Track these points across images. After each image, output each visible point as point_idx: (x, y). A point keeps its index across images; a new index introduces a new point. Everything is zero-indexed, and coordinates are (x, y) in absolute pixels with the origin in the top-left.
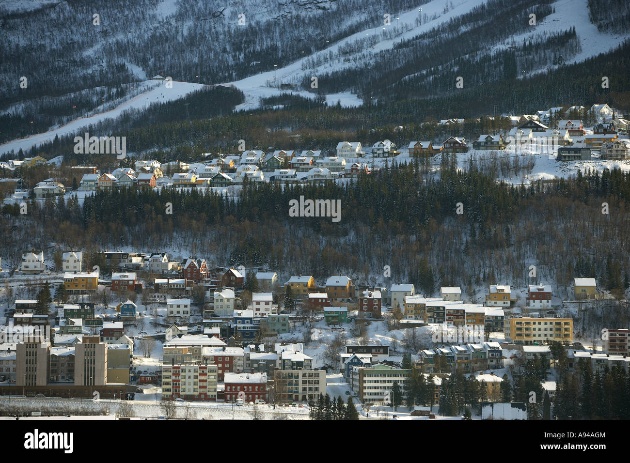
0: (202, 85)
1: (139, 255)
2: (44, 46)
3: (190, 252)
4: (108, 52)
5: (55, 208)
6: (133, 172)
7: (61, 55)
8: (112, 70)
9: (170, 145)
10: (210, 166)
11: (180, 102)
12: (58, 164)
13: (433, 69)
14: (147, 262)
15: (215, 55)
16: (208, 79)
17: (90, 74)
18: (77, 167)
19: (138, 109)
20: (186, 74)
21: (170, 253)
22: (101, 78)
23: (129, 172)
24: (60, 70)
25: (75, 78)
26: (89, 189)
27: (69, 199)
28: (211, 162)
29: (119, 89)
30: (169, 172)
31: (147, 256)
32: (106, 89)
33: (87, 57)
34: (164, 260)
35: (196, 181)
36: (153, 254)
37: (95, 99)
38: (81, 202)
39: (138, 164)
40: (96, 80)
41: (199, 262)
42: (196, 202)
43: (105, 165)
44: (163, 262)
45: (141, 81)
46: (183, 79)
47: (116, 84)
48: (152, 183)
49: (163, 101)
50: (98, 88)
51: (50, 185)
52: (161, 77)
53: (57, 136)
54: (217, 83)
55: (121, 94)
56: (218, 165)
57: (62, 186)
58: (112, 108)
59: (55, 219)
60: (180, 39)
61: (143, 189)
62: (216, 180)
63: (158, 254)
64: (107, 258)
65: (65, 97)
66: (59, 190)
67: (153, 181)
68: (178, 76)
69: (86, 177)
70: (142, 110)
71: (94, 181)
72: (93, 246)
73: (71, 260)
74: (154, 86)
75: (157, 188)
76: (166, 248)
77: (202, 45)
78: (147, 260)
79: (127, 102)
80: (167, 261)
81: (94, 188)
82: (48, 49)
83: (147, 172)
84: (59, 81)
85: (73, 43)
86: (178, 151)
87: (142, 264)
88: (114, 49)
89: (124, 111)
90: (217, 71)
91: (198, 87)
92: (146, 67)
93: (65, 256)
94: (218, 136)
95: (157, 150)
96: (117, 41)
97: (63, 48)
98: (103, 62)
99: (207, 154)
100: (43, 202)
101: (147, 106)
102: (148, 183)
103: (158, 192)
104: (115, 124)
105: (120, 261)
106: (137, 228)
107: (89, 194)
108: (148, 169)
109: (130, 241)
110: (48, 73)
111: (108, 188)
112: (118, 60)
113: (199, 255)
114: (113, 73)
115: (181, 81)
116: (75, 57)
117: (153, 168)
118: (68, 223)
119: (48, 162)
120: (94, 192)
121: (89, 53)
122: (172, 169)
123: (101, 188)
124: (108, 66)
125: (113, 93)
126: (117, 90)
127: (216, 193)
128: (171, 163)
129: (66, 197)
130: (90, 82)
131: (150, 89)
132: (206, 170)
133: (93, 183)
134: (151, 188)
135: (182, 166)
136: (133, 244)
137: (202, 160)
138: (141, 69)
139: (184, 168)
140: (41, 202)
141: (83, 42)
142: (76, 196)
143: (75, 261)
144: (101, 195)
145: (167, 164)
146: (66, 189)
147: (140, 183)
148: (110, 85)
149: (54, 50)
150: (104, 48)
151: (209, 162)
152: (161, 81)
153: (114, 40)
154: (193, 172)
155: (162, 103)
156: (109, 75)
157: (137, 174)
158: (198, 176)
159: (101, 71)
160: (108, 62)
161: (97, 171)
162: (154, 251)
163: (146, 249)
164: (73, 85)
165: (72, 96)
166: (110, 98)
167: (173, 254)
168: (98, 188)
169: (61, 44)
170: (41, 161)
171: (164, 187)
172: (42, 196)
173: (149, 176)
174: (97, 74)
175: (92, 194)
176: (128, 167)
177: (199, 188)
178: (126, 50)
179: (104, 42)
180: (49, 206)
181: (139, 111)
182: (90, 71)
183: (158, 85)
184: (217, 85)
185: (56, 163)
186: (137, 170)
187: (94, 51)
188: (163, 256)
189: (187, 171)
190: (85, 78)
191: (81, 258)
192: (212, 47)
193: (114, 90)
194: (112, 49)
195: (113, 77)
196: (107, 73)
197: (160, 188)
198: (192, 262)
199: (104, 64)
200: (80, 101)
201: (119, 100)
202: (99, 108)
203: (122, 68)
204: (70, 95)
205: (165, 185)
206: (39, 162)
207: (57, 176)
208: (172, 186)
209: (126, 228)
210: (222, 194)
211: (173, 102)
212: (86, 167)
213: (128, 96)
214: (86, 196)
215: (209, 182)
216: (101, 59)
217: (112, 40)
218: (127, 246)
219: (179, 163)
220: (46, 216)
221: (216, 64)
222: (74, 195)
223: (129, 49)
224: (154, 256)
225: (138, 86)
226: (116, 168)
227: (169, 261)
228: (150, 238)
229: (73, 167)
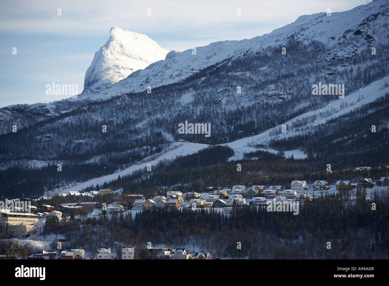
0: (208, 145)
1: (169, 250)
2: (112, 121)
3: (200, 248)
4: (151, 125)
5: (118, 220)
6: (165, 198)
7: (123, 127)
8: (153, 136)
9: (188, 182)
10: (213, 195)
11: (194, 156)
12: (120, 194)
13: (351, 136)
14: (174, 254)
15: (216, 127)
16: (212, 141)
17: (140, 138)
18: (132, 195)
19: (169, 160)
20: (198, 138)
21: (188, 249)
22: (146, 141)
23: (163, 198)
24: (122, 136)
25: (131, 141)
26: (138, 209)
27: (127, 214)
28: (213, 193)
29: (158, 148)
30: (187, 199)
31: (174, 251)
32: (149, 147)
33: (138, 128)
34: (184, 253)
35: (204, 204)
36: (177, 249)
37: (143, 154)
38: (133, 217)
39: (168, 193)
40: (144, 142)
41: (206, 255)
42: (204, 217)
43: (148, 194)
44: (183, 254)
45: (171, 142)
46: (196, 142)
47: (156, 144)
48: (177, 205)
49: (184, 154)
50: (145, 147)
51: (115, 206)
52: (183, 140)
53: (119, 176)
54: (217, 144)
55: (159, 150)
56: (217, 194)
57: (122, 207)
58: (153, 159)
59: (118, 227)
60: (195, 117)
61: (171, 209)
62: (216, 204)
63: (181, 249)
64: (149, 251)
65: (125, 153)
66: (121, 210)
67: (178, 204)
68: (193, 139)
69: (137, 201)
70: (171, 160)
71: (141, 204)
72: (140, 244)
73: (127, 253)
74: (179, 146)
75: (180, 208)
76: (185, 246)
77: (208, 121)
78: (174, 253)
79: (162, 155)
80: (186, 254)
81: (141, 208)
82: (115, 123)
83: (174, 198)
84: (121, 142)
85: (130, 119)
86: (193, 185)
87: (170, 255)
88: (154, 123)
89: (160, 161)
90: (217, 137)
91: (206, 146)
92: (174, 134)
93: (124, 250)
94: (217, 176)
95: (180, 185)
96: (156, 118)
97: (124, 123)
98: (148, 131)
99: (210, 188)
100: (110, 216)
101: (175, 158)
102: (174, 205)
103: (181, 210)
104: (155, 169)
105: (157, 253)
106: (168, 233)
107: (138, 212)
108: (175, 196)
109: (163, 241)
110: (114, 138)
111: (150, 208)
112: (157, 130)
113: (205, 250)
114: (154, 138)
115: (195, 143)
116: (131, 128)
117: (177, 196)
118: (126, 229)
119: (114, 192)
120: (142, 211)
121: (140, 125)
122: (189, 196)
123: (146, 208)
124: (151, 134)
125: (154, 150)
126: (156, 148)
127: (216, 212)
128: (189, 193)
129: (124, 214)
130: (140, 143)
131: (176, 147)
132: (210, 197)
133: (141, 205)
134: (176, 208)
135: (196, 195)
136: (165, 243)
137: (208, 191)
138: (171, 135)
139: (197, 196)
140: (109, 216)
141: (136, 119)
142: (131, 213)
143: (130, 253)
144: (146, 212)
145: (186, 193)
146: (125, 209)
147: (170, 205)
148: (152, 145)
149: (119, 124)
150: (149, 123)
151: (212, 193)
152: (183, 143)
153: (155, 117)
154: (202, 198)
155: (184, 156)
156: (152, 139)
157: (168, 200)
158: (205, 201)
159: (147, 137)
160: (151, 131)
161: (144, 198)
162: (178, 247)
163: (173, 246)
164: (129, 145)
165: (129, 152)
166: (152, 153)
167: (190, 249)
168: (144, 208)
169: (123, 120)
170: (110, 191)
171: (184, 208)
172: (110, 213)
173: (175, 201)
174: (144, 138)
175: (141, 212)
176: (163, 195)
177: (206, 209)
178: (162, 123)
179: (149, 119)
180: (114, 219)
181: (169, 161)
182: (140, 137)
183: (181, 145)
184: (217, 145)
185: (119, 193)
186: (168, 197)
187: (143, 124)
188: (183, 250)
189: (198, 198)
190: (137, 141)
191: (133, 252)
192: (215, 122)
193: (155, 148)
194: (153, 123)
195: (154, 140)
196: (150, 137)
197: (182, 208)
198: (201, 254)
199: (149, 133)
200: (134, 155)
201: (158, 154)
202: (145, 159)
203: (159, 135)
204: (128, 151)
205: (185, 207)
206: (109, 192)
207: (119, 201)
208: (189, 207)
209: (161, 233)
210: (220, 212)
211: (190, 155)
212: (137, 195)
213: (163, 152)
214: (136, 213)
215: (212, 205)
216: (147, 129)
217: (153, 118)
218: (161, 244)
219: (193, 193)
220: (112, 225)
221: (217, 132)
222: (130, 212)
223: (164, 123)
224: (178, 251)
225: (169, 145)
226: (155, 196)
227: (187, 254)
228: (176, 239)
229: (129, 195)
